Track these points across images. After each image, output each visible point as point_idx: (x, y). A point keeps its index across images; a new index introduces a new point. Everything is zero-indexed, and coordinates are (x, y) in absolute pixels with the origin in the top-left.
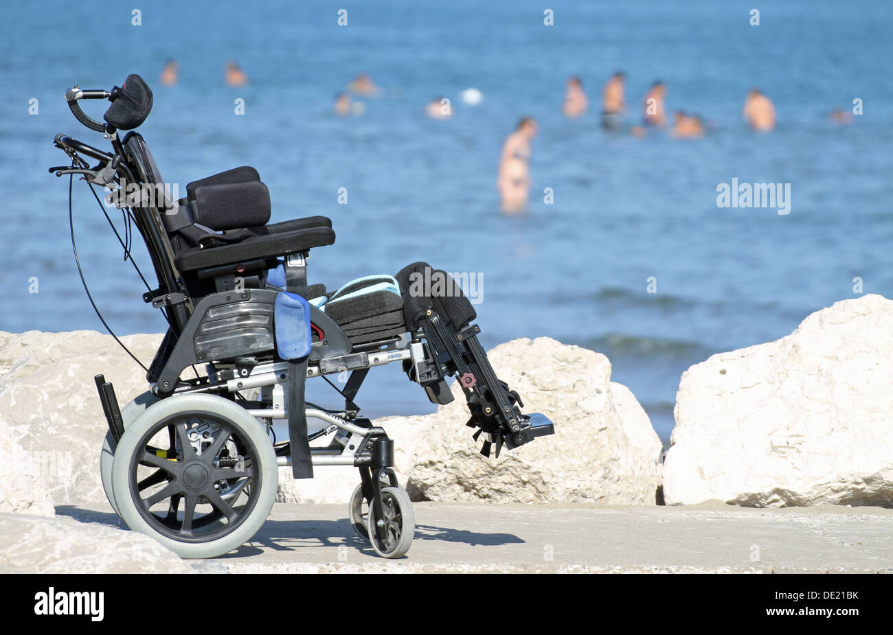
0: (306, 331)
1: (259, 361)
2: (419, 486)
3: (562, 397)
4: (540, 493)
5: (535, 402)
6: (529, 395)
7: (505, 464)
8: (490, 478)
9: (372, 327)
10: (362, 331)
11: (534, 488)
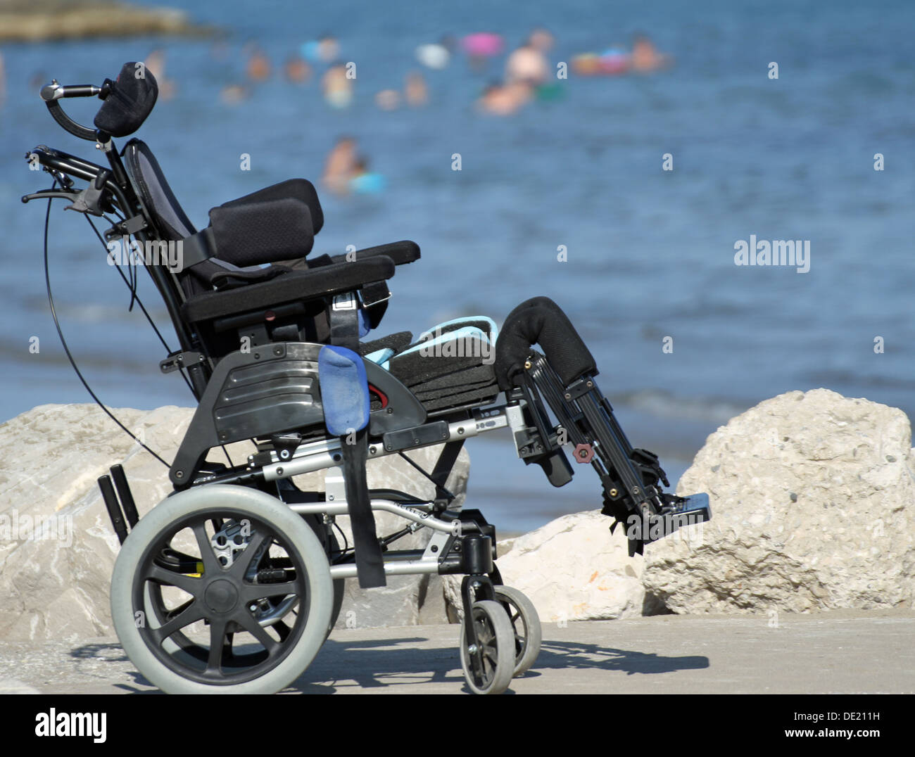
0: (362, 396)
1: (304, 438)
2: (656, 594)
3: (839, 468)
4: (818, 598)
5: (803, 477)
6: (794, 467)
7: (768, 561)
8: (749, 580)
9: (453, 387)
10: (440, 393)
11: (809, 591)
